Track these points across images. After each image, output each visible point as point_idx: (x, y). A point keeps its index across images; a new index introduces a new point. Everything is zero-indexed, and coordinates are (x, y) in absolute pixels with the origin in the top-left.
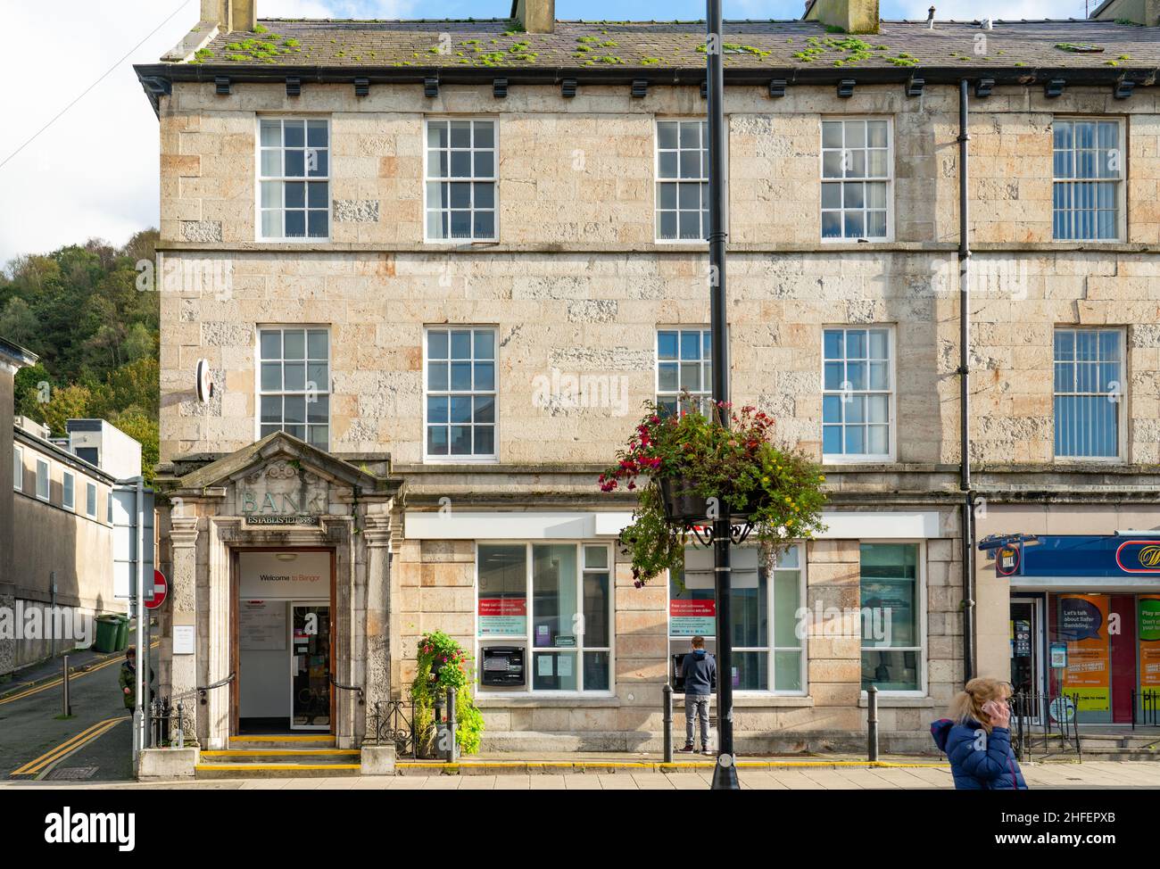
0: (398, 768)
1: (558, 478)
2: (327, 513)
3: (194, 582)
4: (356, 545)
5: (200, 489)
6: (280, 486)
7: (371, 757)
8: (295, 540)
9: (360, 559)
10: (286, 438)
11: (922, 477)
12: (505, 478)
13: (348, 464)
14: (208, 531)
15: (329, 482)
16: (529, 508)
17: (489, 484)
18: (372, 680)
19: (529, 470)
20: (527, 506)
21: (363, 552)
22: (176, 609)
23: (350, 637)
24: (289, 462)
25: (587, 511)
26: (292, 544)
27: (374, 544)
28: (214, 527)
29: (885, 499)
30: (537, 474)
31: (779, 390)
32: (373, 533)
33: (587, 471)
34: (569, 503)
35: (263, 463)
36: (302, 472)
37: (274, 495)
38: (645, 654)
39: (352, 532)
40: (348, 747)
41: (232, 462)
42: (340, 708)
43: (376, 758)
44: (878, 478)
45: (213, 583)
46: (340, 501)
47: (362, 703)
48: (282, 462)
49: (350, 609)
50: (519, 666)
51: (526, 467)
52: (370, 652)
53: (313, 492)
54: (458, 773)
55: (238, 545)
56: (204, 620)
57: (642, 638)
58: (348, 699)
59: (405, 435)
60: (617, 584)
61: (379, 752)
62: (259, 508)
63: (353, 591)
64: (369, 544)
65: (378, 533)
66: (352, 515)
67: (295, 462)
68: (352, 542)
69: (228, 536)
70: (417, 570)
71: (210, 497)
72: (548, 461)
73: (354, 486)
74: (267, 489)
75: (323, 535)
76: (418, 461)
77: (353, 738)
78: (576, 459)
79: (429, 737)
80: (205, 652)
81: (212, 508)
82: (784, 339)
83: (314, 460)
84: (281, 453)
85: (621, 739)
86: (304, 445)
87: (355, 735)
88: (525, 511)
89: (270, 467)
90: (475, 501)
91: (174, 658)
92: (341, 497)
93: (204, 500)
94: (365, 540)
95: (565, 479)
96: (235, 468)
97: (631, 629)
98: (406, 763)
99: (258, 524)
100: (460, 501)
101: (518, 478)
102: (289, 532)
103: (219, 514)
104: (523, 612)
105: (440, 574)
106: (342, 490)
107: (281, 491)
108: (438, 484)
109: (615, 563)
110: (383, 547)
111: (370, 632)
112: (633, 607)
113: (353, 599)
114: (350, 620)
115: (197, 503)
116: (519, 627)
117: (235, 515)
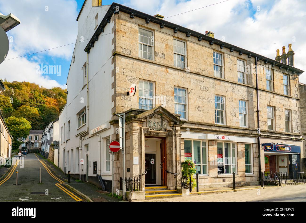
2: (167, 129)
3: (138, 145)
6: (157, 120)
9: (175, 141)
11: (252, 131)
13: (175, 116)
14: (141, 131)
15: (168, 120)
18: (178, 172)
20: (195, 131)
22: (134, 152)
23: (173, 161)
31: (233, 111)
32: (178, 134)
33: (205, 124)
35: (155, 113)
36: (162, 117)
37: (156, 123)
39: (173, 134)
47: (175, 178)
48: (158, 114)
52: (177, 165)
53: (164, 122)
55: (147, 135)
56: (140, 155)
60: (209, 150)
62: (152, 126)
66: (173, 129)
67: (161, 114)
71: (142, 121)
73: (175, 122)
74: (154, 121)
75: (167, 134)
77: (174, 187)
78: (202, 121)
80: (140, 164)
82: (234, 101)
84: (159, 111)
86: (166, 110)
91: (134, 166)
92: (170, 125)
94: (176, 136)
96: (148, 114)
99: (152, 130)
102: (159, 133)
103: (143, 126)
106: (172, 123)
109: (209, 145)
110: (179, 138)
112: (212, 155)
113: (174, 151)
115: (139, 123)
117: (147, 127)
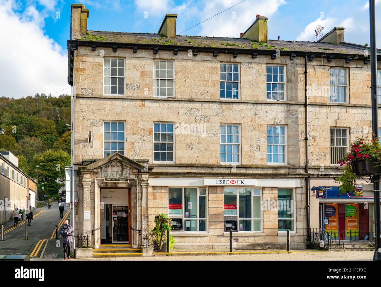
0: (153, 254)
1: (193, 168)
2: (129, 177)
3: (90, 198)
4: (138, 187)
5: (92, 169)
6: (115, 169)
7: (146, 251)
8: (120, 186)
9: (139, 191)
10: (118, 154)
11: (295, 169)
12: (177, 168)
13: (137, 162)
14: (94, 182)
15: (130, 168)
16: (184, 177)
17: (173, 170)
18: (143, 228)
19: (184, 166)
20: (184, 176)
21: (140, 189)
22: (85, 206)
23: (137, 215)
24: (118, 162)
25: (201, 178)
26: (119, 187)
27: (144, 187)
28: (96, 181)
29: (285, 175)
30: (186, 167)
31: (255, 143)
32: (144, 184)
33: (201, 166)
34: (197, 176)
35: (111, 162)
36: (122, 165)
37: (114, 172)
38: (217, 221)
39: (137, 183)
40: (136, 248)
41: (102, 161)
42: (133, 236)
43: (147, 251)
44: (283, 169)
45: (96, 198)
46: (133, 174)
47: (140, 235)
48: (116, 162)
49: (137, 206)
50: (180, 224)
51: (184, 165)
52: (143, 219)
53: (125, 171)
54: (171, 256)
55: (102, 187)
56: (93, 209)
57: (216, 216)
58: (136, 234)
59: (148, 155)
60: (209, 199)
61: (148, 249)
62: (109, 175)
63: (138, 201)
64: (142, 187)
65: (145, 184)
66: (137, 178)
67: (120, 162)
68: (137, 186)
69: (100, 184)
70: (152, 195)
71: (95, 172)
72: (190, 163)
73: (138, 169)
74: (111, 170)
75: (128, 184)
76: (152, 162)
77: (138, 245)
78: (198, 162)
79: (160, 245)
80: (93, 219)
81: (95, 175)
82: (257, 128)
83: (126, 161)
84: (116, 159)
85: (211, 245)
86: (124, 157)
87: (138, 244)
88: (183, 178)
89: (112, 163)
90: (169, 174)
91: (84, 221)
92: (134, 173)
93: (93, 173)
94: (141, 186)
95: (194, 168)
96: (103, 163)
97: (213, 213)
98: (155, 253)
99: (109, 180)
100: (165, 174)
101: (181, 168)
102: (118, 183)
103: (97, 177)
104: (181, 208)
105: (158, 196)
106: (135, 171)
107: (116, 171)
108: (158, 169)
109: (209, 194)
110: (146, 188)
111: (143, 213)
112: (214, 206)
113: (138, 203)
114: (137, 210)
115: (90, 174)
116: (181, 212)
117: (102, 178)
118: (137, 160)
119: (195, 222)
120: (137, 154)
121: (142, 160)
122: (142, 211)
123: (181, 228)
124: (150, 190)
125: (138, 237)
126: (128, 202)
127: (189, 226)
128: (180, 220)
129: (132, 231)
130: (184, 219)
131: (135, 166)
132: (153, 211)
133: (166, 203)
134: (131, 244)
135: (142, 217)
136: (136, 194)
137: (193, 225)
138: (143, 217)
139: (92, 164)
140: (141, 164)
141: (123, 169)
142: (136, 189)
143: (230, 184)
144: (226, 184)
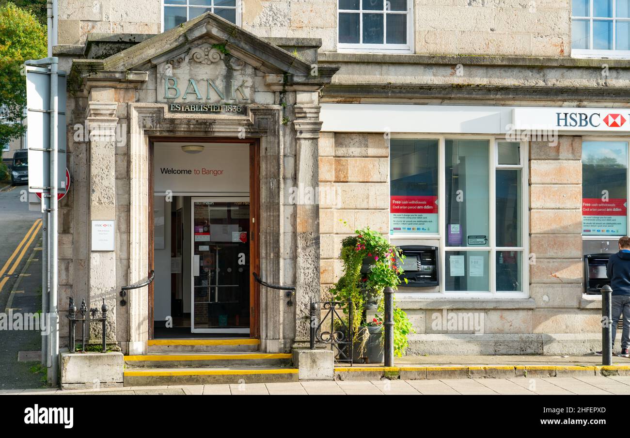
0: (337, 373)
1: (475, 71)
2: (253, 102)
3: (114, 174)
4: (284, 136)
5: (122, 72)
6: (205, 72)
7: (309, 361)
8: (219, 130)
9: (288, 151)
10: (215, 19)
12: (420, 69)
13: (280, 49)
14: (128, 118)
15: (256, 69)
16: (446, 101)
17: (405, 75)
18: (301, 279)
19: (446, 61)
20: (443, 99)
21: (291, 144)
22: (94, 203)
23: (278, 234)
24: (214, 46)
25: (503, 105)
26: (216, 134)
27: (304, 135)
28: (134, 114)
30: (453, 66)
32: (303, 124)
33: (504, 63)
34: (488, 97)
35: (187, 46)
36: (228, 58)
37: (198, 81)
38: (560, 255)
39: (281, 122)
40: (277, 350)
41: (157, 44)
42: (266, 310)
43: (314, 361)
45: (134, 174)
46: (265, 89)
47: (291, 303)
48: (206, 46)
49: (278, 204)
50: (431, 267)
51: (443, 57)
52: (299, 250)
53: (238, 78)
54: (399, 378)
55: (158, 134)
56: (123, 215)
57: (556, 238)
58: (276, 299)
59: (319, 22)
60: (532, 181)
61: (318, 356)
62: (182, 95)
63: (282, 186)
64: (298, 135)
65: (308, 124)
66: (280, 104)
67: (221, 45)
68: (281, 133)
69: (149, 124)
70: (331, 164)
71: (131, 82)
72: (463, 52)
73: (285, 73)
74: (190, 75)
75: (249, 125)
76: (332, 49)
77: (282, 341)
78: (492, 51)
79: (361, 339)
80: (125, 248)
81: (131, 93)
83: (243, 44)
84: (208, 36)
85: (537, 342)
86: (234, 28)
87: (284, 338)
88: (441, 104)
89: (194, 51)
90: (393, 92)
91: (93, 255)
92: (268, 85)
93: (124, 85)
94: (294, 131)
95: (481, 71)
96: (159, 51)
97: (545, 228)
98: (343, 367)
99: (181, 112)
100: (377, 92)
101: (434, 70)
102: (214, 122)
103: (138, 101)
104: (434, 210)
105: (354, 168)
106: (272, 78)
107: (205, 77)
108: (353, 74)
109: (530, 160)
110: (313, 139)
111: (299, 229)
112: (548, 205)
113: (282, 193)
114: (279, 216)
115: (115, 88)
116: (432, 226)
117: (156, 102)
118: (281, 38)
119: (481, 260)
120: (281, 19)
121: (298, 39)
122: (298, 220)
123: (432, 280)
124: (326, 145)
125: (282, 313)
126: (248, 189)
127: (461, 273)
128: (428, 254)
129: (263, 290)
130: (444, 249)
131: (272, 61)
132: (335, 219)
133: (383, 194)
134: (259, 337)
135: (299, 242)
136: (275, 163)
137: (476, 271)
138: (301, 243)
139: (122, 54)
140: (295, 54)
141: (230, 70)
142: (276, 141)
143: (604, 127)
144: (589, 128)
